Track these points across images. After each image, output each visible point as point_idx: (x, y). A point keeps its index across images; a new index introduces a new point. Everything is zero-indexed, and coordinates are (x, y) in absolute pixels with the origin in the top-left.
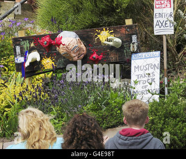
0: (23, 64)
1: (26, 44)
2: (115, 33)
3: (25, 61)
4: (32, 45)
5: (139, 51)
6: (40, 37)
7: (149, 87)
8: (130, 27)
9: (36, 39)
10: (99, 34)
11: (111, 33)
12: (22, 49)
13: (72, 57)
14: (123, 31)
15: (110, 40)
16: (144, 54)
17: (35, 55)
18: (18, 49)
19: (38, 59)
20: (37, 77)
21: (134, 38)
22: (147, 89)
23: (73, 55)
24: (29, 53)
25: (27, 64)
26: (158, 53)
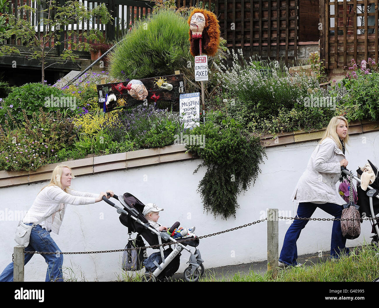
0: (104, 103)
1: (106, 89)
2: (168, 80)
3: (106, 101)
4: (111, 90)
5: (185, 92)
6: (116, 84)
7: (193, 117)
8: (178, 76)
9: (113, 85)
10: (157, 81)
11: (165, 81)
12: (103, 93)
13: (139, 98)
14: (174, 79)
15: (165, 86)
16: (188, 95)
17: (112, 97)
18: (101, 93)
19: (115, 99)
20: (113, 112)
21: (181, 83)
22: (191, 118)
23: (139, 96)
24: (109, 95)
25: (107, 103)
26: (198, 93)
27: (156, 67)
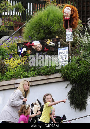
0: (21, 52)
1: (21, 46)
2: (53, 41)
3: (21, 51)
4: (24, 46)
6: (26, 43)
7: (65, 60)
8: (57, 39)
10: (47, 41)
11: (51, 41)
13: (38, 50)
14: (55, 40)
15: (51, 44)
16: (62, 48)
17: (25, 49)
18: (19, 47)
19: (26, 51)
20: (25, 57)
21: (59, 43)
22: (64, 60)
23: (38, 49)
24: (23, 48)
25: (22, 52)
26: (67, 48)
27: (46, 34)
